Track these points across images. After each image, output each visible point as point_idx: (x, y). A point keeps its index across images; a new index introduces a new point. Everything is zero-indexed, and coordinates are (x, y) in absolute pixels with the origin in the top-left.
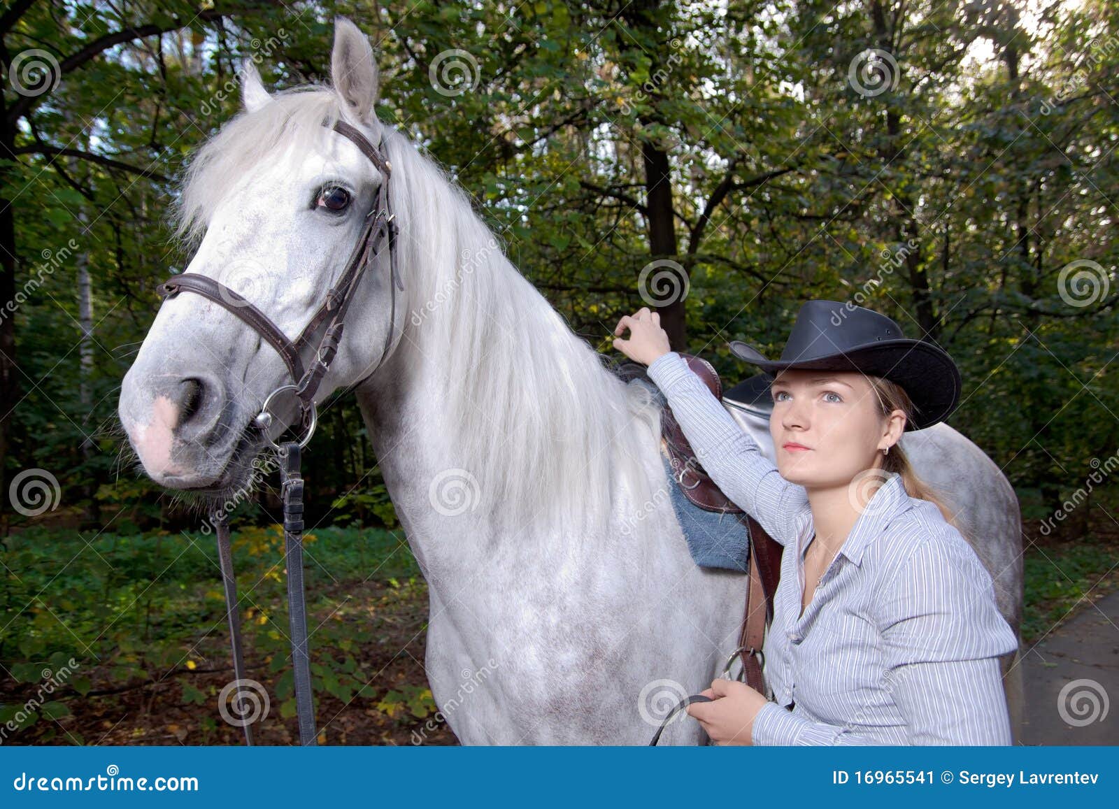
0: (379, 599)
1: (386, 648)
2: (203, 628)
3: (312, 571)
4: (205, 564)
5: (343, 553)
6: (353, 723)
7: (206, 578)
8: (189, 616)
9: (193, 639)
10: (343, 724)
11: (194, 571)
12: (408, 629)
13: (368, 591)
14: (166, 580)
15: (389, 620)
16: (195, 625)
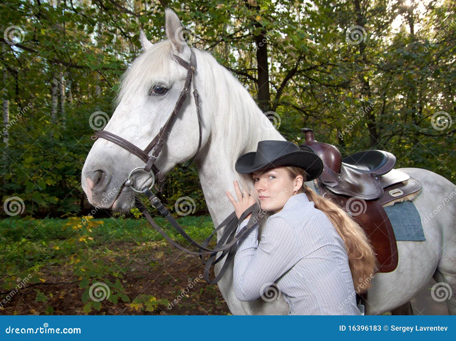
0: (132, 250)
1: (134, 274)
2: (51, 262)
3: (102, 237)
4: (54, 232)
5: (116, 229)
6: (118, 310)
7: (55, 239)
8: (46, 256)
9: (47, 267)
10: (113, 310)
11: (50, 235)
12: (144, 265)
13: (127, 247)
14: (37, 239)
15: (136, 260)
16: (48, 260)
